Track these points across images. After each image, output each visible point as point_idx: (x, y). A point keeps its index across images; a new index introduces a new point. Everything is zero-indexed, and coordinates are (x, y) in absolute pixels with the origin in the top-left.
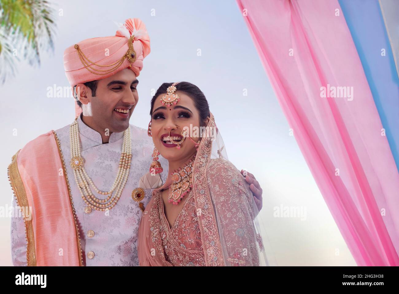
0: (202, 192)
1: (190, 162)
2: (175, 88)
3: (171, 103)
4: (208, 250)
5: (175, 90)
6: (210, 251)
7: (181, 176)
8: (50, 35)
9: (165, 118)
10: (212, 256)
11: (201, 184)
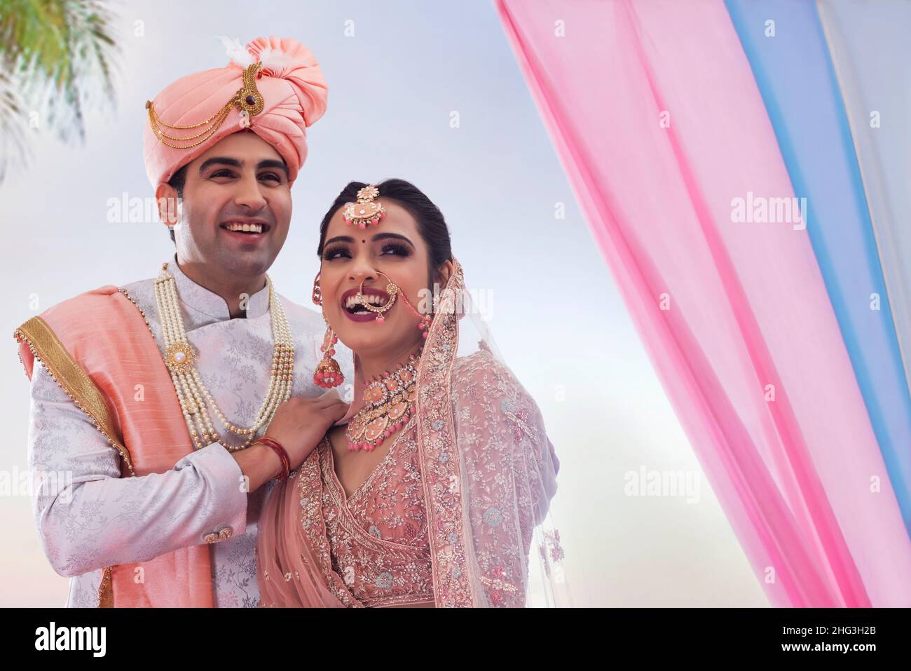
0: (438, 425)
1: (410, 360)
2: (376, 191)
3: (366, 221)
4: (441, 551)
5: (375, 195)
6: (445, 554)
7: (388, 391)
8: (106, 73)
9: (351, 258)
10: (450, 565)
11: (437, 407)
